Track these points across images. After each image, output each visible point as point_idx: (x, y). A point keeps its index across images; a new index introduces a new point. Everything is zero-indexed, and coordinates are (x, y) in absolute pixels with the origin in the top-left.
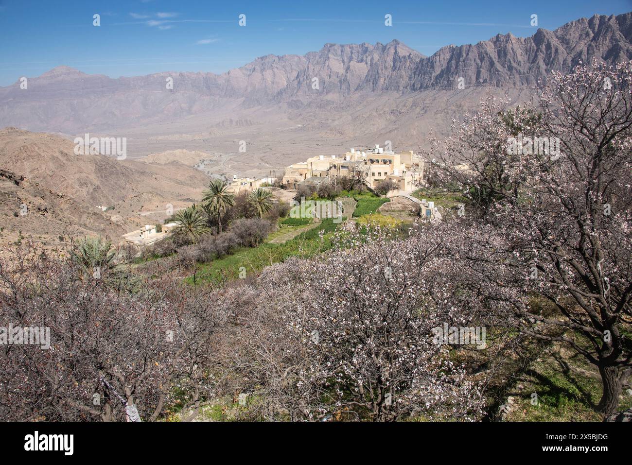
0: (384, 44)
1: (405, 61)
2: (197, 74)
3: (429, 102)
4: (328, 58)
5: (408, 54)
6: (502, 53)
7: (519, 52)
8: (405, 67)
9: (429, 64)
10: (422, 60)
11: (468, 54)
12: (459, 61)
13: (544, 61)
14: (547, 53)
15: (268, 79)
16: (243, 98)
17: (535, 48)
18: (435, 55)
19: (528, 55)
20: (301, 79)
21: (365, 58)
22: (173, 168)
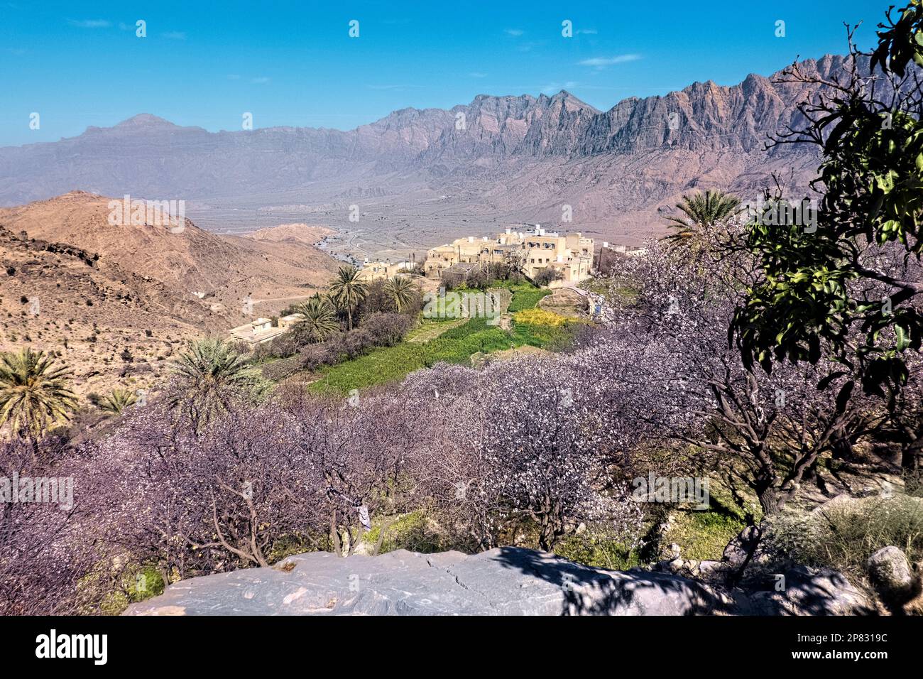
0: (550, 96)
1: (575, 118)
2: (318, 130)
3: (602, 169)
4: (480, 113)
5: (578, 109)
6: (698, 107)
7: (720, 105)
8: (574, 126)
9: (605, 122)
10: (596, 117)
11: (654, 109)
12: (643, 118)
13: (754, 116)
14: (758, 106)
15: (406, 139)
16: (375, 162)
17: (743, 99)
18: (613, 110)
19: (732, 109)
20: (446, 139)
21: (524, 114)
22: (288, 247)
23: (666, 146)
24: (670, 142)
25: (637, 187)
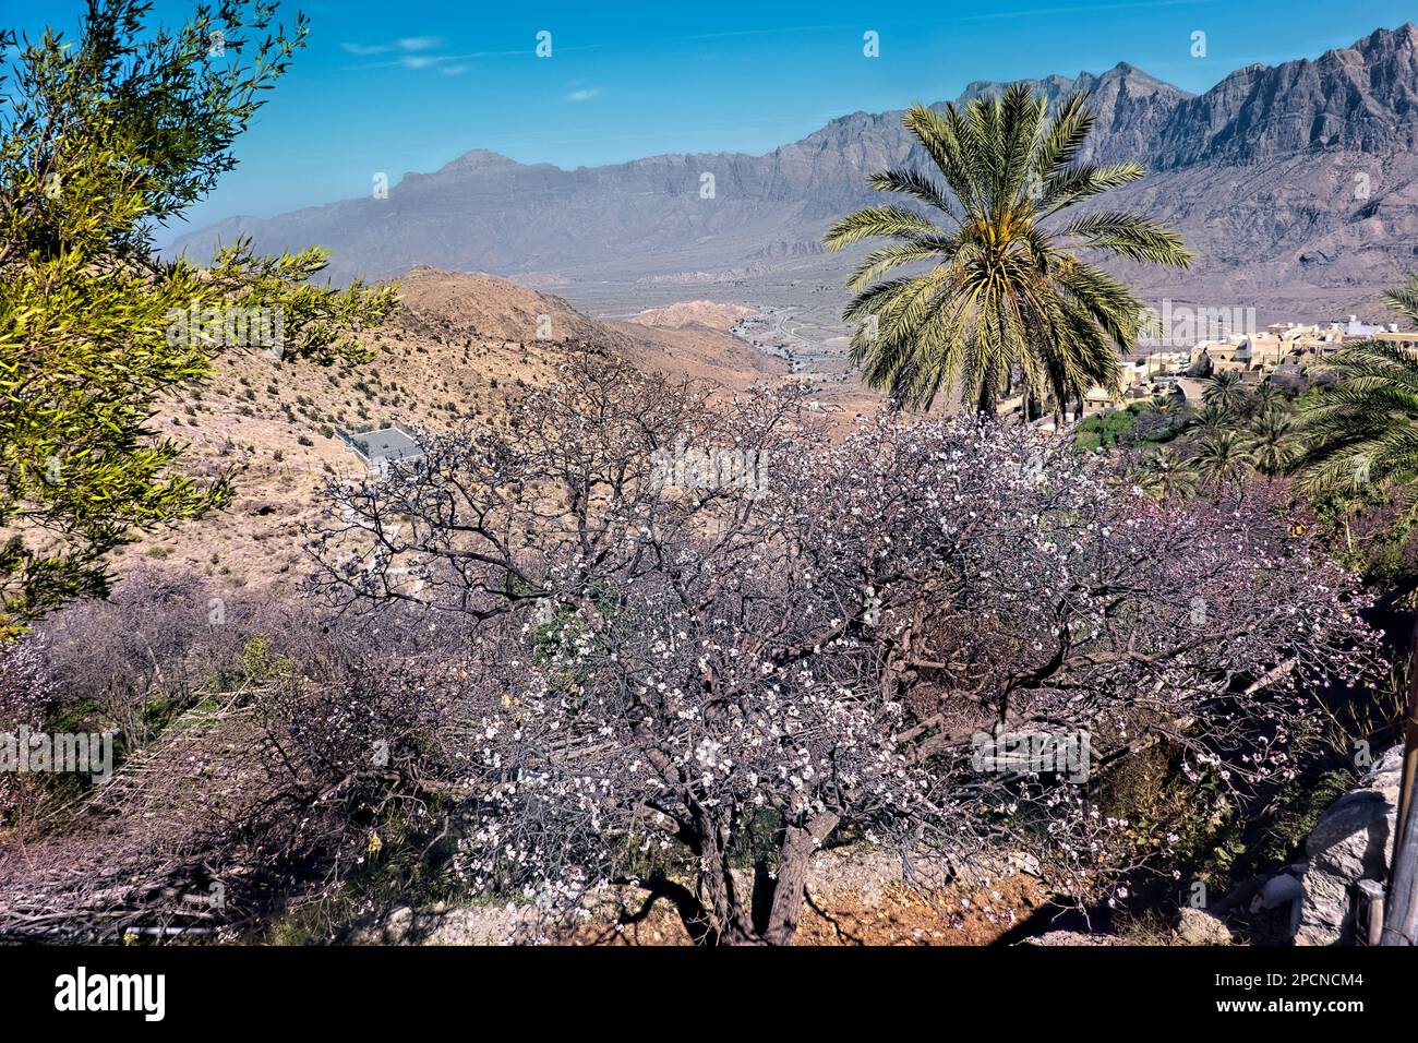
0: (1097, 75)
1: (1143, 109)
2: (718, 156)
3: (1194, 194)
5: (1150, 93)
6: (1383, 74)
8: (1142, 122)
9: (1199, 111)
10: (1183, 104)
11: (1295, 83)
12: (1273, 100)
15: (853, 162)
16: (805, 201)
18: (1215, 90)
20: (919, 159)
22: (696, 336)
23: (1316, 146)
24: (1324, 140)
25: (1260, 222)
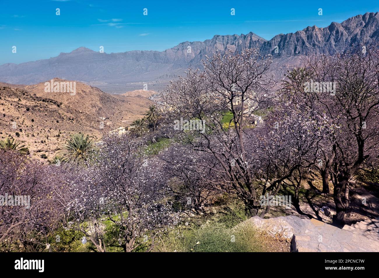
0: (245, 35)
1: (256, 43)
2: (150, 52)
4: (216, 43)
5: (258, 40)
6: (310, 37)
7: (319, 36)
8: (256, 47)
9: (269, 45)
10: (265, 43)
11: (290, 38)
12: (285, 42)
13: (334, 40)
14: (336, 36)
15: (186, 54)
16: (173, 64)
17: (329, 33)
18: (272, 39)
19: (325, 37)
20: (202, 54)
21: (235, 42)
22: (138, 99)
23: (295, 54)
24: (297, 52)
25: (283, 72)
